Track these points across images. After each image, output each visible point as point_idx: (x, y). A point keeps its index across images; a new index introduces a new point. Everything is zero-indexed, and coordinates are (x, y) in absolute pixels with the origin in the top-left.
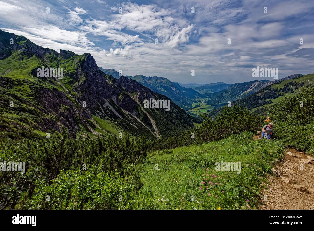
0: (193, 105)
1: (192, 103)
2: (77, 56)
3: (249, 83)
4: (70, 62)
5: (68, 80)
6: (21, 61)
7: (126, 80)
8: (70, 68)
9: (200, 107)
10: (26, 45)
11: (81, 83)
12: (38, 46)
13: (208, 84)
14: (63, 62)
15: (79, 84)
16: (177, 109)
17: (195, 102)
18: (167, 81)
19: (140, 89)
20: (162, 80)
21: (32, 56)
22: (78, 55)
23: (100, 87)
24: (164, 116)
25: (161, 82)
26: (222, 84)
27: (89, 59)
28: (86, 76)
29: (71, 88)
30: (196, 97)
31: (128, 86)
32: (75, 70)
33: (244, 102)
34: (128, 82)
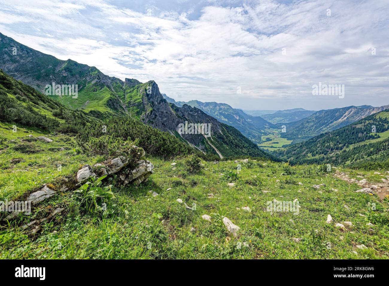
0: (262, 137)
1: (261, 136)
2: (141, 85)
3: (341, 110)
4: (135, 91)
5: (136, 111)
6: (95, 93)
7: (190, 109)
8: (136, 98)
9: (272, 142)
10: (98, 76)
11: (148, 114)
12: (106, 76)
13: (281, 111)
14: (129, 91)
15: (146, 115)
16: (247, 143)
17: (265, 134)
18: (228, 108)
19: (205, 119)
20: (222, 107)
21: (103, 87)
22: (142, 83)
23: (165, 117)
24: (234, 151)
25: (220, 109)
26: (301, 110)
27: (154, 87)
28: (152, 106)
29: (139, 119)
30: (266, 128)
31: (192, 115)
32: (141, 100)
33: (337, 136)
34: (191, 111)
